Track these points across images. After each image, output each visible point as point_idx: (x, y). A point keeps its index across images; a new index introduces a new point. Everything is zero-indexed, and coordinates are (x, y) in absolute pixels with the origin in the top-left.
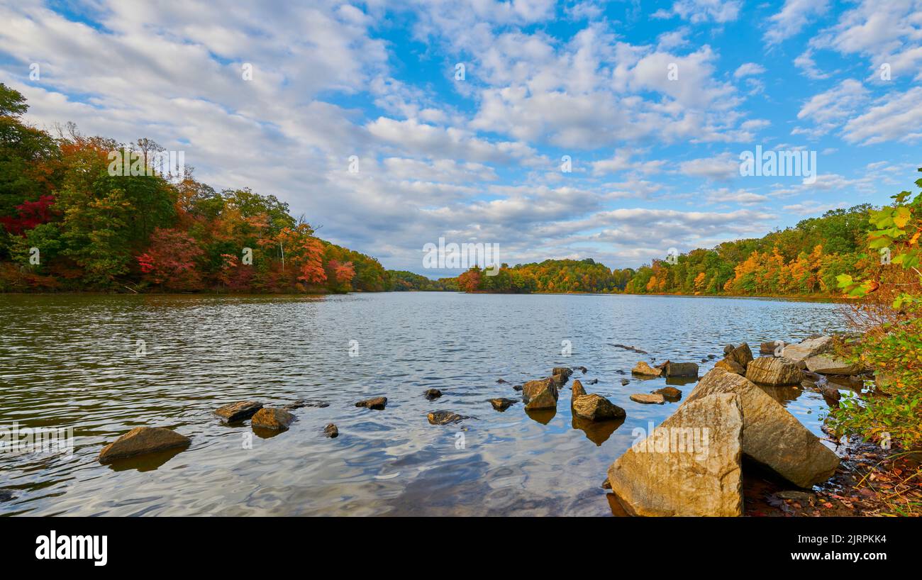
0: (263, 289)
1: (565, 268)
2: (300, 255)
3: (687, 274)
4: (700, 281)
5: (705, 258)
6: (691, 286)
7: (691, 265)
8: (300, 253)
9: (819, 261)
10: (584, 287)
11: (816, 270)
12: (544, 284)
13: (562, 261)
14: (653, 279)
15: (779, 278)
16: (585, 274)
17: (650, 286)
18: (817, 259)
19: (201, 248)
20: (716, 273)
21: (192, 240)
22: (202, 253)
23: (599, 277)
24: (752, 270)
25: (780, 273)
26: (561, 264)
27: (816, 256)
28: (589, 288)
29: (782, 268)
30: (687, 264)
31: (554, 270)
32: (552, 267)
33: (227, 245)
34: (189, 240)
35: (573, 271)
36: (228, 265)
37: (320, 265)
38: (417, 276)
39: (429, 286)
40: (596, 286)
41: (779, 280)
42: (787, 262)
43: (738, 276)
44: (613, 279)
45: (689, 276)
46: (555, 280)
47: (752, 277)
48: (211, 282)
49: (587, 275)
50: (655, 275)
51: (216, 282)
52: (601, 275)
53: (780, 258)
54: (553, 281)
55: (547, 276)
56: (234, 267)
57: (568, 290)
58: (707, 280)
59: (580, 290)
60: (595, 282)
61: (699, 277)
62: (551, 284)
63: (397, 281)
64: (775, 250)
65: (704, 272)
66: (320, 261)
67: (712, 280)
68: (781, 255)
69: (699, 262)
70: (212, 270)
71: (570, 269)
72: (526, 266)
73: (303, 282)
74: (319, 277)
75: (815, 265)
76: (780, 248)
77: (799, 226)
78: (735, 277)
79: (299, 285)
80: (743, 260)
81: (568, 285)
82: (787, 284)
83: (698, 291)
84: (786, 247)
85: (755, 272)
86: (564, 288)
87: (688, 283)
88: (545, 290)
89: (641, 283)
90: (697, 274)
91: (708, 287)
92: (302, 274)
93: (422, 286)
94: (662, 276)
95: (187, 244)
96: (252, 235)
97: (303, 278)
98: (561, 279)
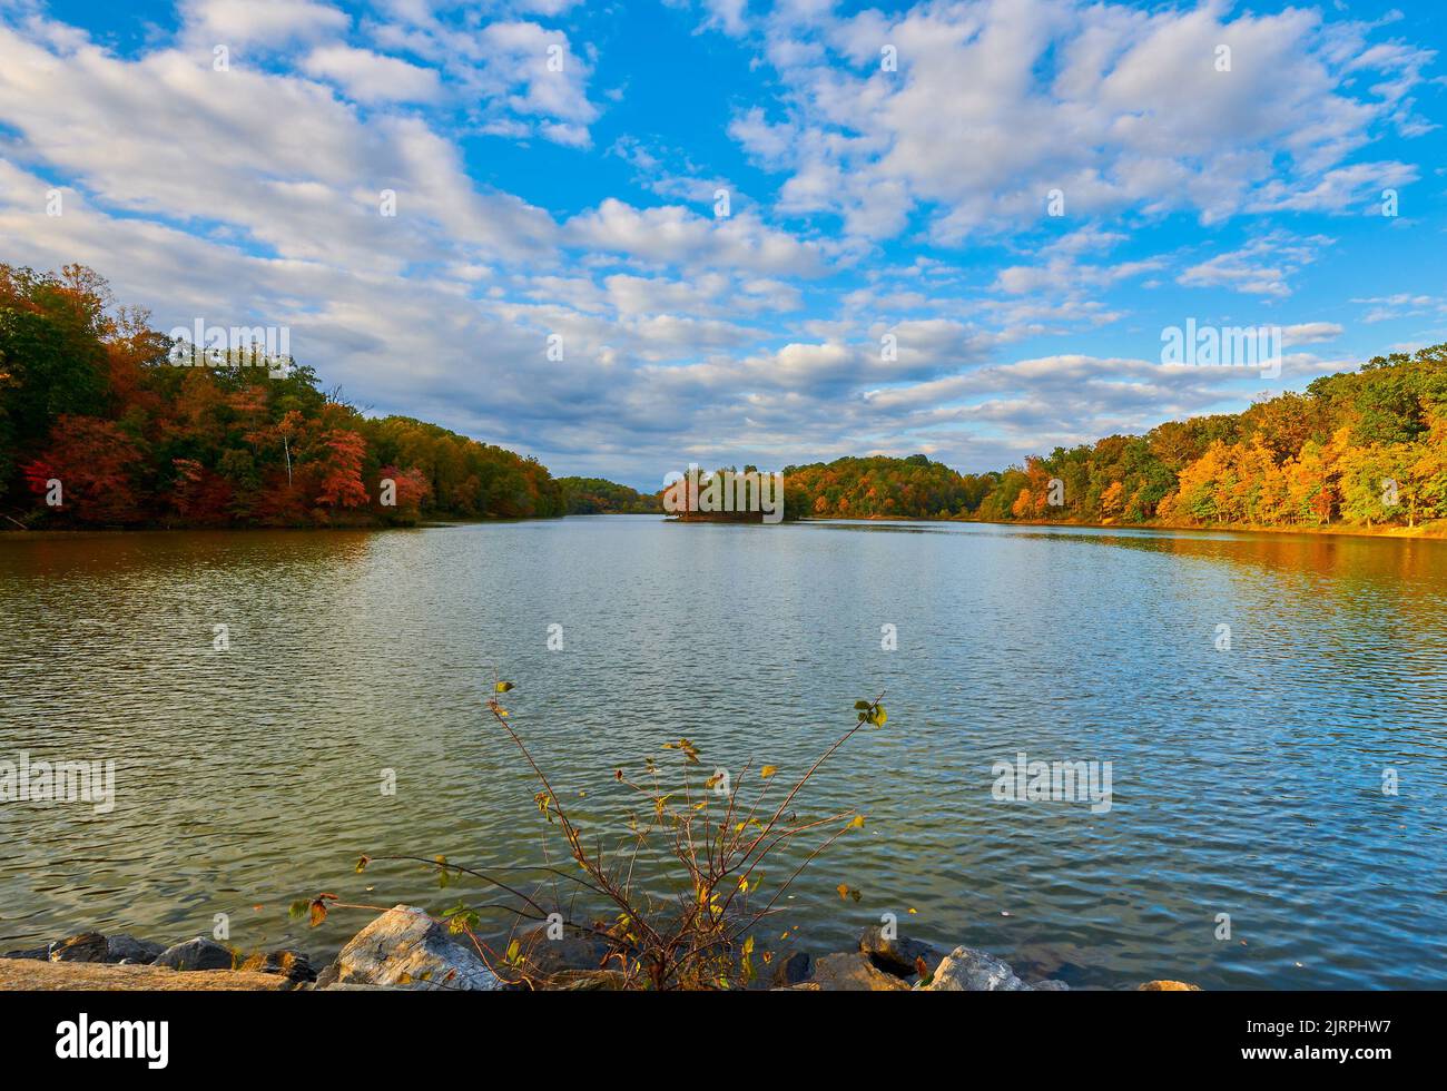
0: (252, 520)
1: (871, 472)
2: (322, 460)
3: (1090, 483)
4: (1111, 498)
5: (1124, 454)
6: (1095, 508)
7: (1098, 468)
8: (322, 455)
9: (1342, 459)
10: (903, 509)
11: (1336, 477)
12: (832, 502)
13: (869, 459)
14: (1024, 492)
15: (1261, 493)
16: (907, 483)
17: (1018, 506)
18: (1339, 455)
19: (139, 448)
20: (1143, 483)
21: (121, 436)
22: (140, 458)
23: (933, 489)
24: (1208, 479)
25: (1265, 484)
26: (863, 466)
27: (1336, 450)
28: (913, 508)
29: (1269, 475)
30: (1091, 465)
31: (851, 476)
32: (850, 469)
33: (188, 444)
34: (117, 435)
35: (884, 478)
36: (187, 479)
37: (358, 475)
38: (618, 488)
39: (638, 505)
40: (927, 505)
41: (1261, 498)
42: (1279, 461)
43: (1184, 488)
44: (961, 493)
45: (1093, 488)
46: (851, 494)
47: (1208, 491)
48: (156, 508)
49: (911, 486)
50: (1029, 486)
51: (166, 507)
52: (938, 485)
53: (1266, 455)
54: (846, 497)
55: (839, 487)
56: (197, 482)
57: (874, 512)
58: (1124, 498)
59: (897, 514)
60: (926, 497)
61: (1110, 490)
62: (844, 502)
63: (581, 497)
64: (1257, 438)
65: (1121, 480)
66: (360, 468)
67: (1135, 495)
68: (1269, 447)
69: (1113, 461)
70: (159, 487)
71: (878, 476)
72: (804, 468)
73: (325, 506)
74: (355, 497)
75: (1333, 468)
76: (1268, 434)
77: (1312, 388)
78: (1178, 491)
79: (318, 512)
80: (1196, 455)
81: (873, 503)
82: (1276, 504)
83: (1109, 516)
84: (1280, 431)
85: (1215, 482)
86: (866, 508)
87: (1089, 502)
88: (833, 513)
89: (1004, 501)
90: (1108, 484)
91: (1128, 508)
92: (323, 492)
93: (625, 504)
94: (1042, 488)
95: (112, 444)
96: (237, 425)
97: (324, 499)
98: (861, 494)
